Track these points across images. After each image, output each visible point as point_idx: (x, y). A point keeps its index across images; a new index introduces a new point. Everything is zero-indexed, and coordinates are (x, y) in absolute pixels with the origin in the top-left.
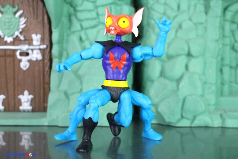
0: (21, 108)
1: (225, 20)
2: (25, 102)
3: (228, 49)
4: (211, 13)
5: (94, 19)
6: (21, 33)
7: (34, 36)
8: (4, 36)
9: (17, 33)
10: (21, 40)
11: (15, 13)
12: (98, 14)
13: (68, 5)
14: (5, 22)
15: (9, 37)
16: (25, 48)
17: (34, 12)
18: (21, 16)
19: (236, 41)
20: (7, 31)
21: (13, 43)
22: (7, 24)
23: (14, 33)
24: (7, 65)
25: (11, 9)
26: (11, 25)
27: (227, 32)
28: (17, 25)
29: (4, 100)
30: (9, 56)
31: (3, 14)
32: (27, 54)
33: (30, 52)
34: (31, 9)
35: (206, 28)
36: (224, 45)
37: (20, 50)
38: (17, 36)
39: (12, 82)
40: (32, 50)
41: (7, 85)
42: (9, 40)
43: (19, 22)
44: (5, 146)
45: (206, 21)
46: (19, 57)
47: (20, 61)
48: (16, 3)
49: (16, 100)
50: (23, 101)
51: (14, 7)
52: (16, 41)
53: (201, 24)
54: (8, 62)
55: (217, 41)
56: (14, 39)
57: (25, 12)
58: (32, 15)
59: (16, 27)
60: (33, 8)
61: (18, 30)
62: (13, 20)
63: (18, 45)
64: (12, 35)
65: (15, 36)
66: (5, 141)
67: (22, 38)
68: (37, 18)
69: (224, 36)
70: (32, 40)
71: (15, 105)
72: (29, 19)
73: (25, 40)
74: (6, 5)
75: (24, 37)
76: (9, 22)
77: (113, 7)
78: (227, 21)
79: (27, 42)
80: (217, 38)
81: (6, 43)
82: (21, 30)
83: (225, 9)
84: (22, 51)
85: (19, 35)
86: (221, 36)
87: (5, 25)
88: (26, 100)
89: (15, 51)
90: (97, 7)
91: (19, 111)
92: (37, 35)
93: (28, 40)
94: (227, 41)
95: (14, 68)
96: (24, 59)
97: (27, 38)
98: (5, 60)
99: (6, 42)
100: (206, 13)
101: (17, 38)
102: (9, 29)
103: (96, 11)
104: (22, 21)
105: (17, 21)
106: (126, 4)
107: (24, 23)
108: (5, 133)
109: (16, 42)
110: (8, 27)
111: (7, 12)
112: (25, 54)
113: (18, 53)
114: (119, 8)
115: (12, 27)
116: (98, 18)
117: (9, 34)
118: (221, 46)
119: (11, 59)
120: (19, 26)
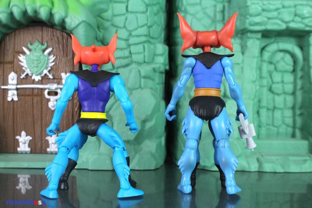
0: (48, 150)
1: (262, 61)
2: (52, 143)
3: (265, 90)
4: (247, 53)
5: (127, 57)
6: (49, 71)
7: (63, 75)
8: (32, 74)
9: (45, 72)
10: (50, 79)
11: (44, 51)
12: (130, 53)
13: (100, 43)
14: (34, 60)
15: (37, 75)
16: (54, 87)
17: (63, 51)
18: (49, 54)
19: (273, 83)
20: (35, 70)
21: (41, 82)
22: (36, 62)
23: (43, 71)
24: (35, 105)
25: (40, 46)
26: (40, 63)
27: (265, 73)
28: (46, 62)
29: (30, 141)
30: (37, 95)
31: (31, 52)
32: (56, 94)
33: (59, 91)
34: (61, 46)
35: (242, 68)
36: (262, 86)
37: (49, 89)
38: (46, 75)
39: (39, 123)
40: (61, 89)
41: (34, 125)
42: (37, 78)
43: (48, 60)
44: (31, 190)
45: (243, 61)
46: (47, 96)
47: (49, 100)
48: (45, 40)
49: (44, 142)
50: (50, 142)
51: (42, 44)
52: (45, 79)
53: (238, 64)
54: (35, 101)
55: (254, 82)
56: (42, 77)
57: (54, 50)
58: (62, 53)
59: (45, 65)
60: (63, 46)
61: (46, 68)
62: (42, 57)
63: (46, 84)
64: (40, 74)
65: (43, 75)
66: (30, 185)
67: (51, 77)
68: (67, 56)
69: (261, 77)
70: (61, 79)
71: (42, 147)
72: (58, 57)
73: (54, 78)
74: (35, 42)
75: (53, 75)
76: (37, 60)
77: (146, 45)
78: (264, 61)
79: (55, 81)
80: (254, 79)
81: (33, 82)
82: (49, 68)
83: (263, 49)
84: (50, 90)
85: (48, 74)
86: (258, 77)
87: (33, 63)
88: (54, 141)
89: (43, 90)
90: (129, 46)
91: (46, 153)
92: (66, 74)
93: (57, 79)
94: (265, 82)
95: (42, 108)
96: (52, 98)
97: (56, 77)
98: (33, 99)
99: (34, 80)
100: (243, 53)
101: (46, 77)
102: (37, 67)
103: (128, 50)
104: (51, 59)
105: (46, 58)
106: (160, 42)
107: (53, 61)
108: (31, 175)
109: (44, 81)
110: (36, 66)
111: (35, 49)
112: (54, 93)
113: (46, 92)
114: (152, 47)
115: (40, 65)
116: (131, 56)
117: (37, 72)
118: (258, 87)
119: (39, 98)
120: (47, 64)
